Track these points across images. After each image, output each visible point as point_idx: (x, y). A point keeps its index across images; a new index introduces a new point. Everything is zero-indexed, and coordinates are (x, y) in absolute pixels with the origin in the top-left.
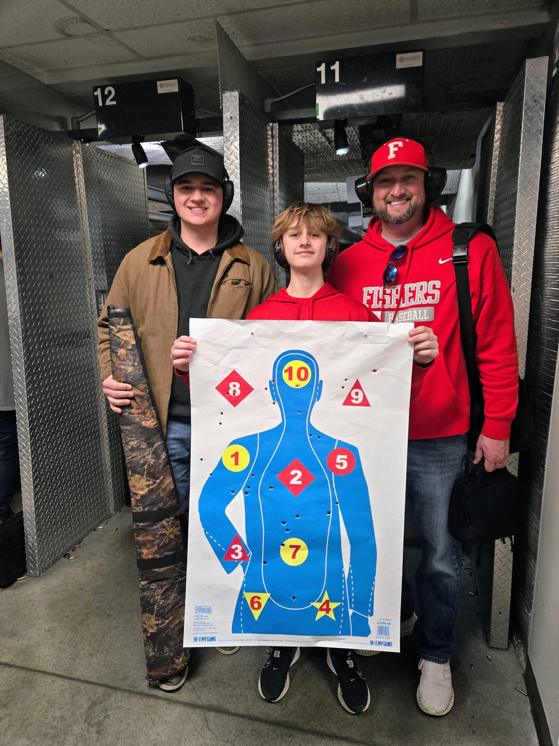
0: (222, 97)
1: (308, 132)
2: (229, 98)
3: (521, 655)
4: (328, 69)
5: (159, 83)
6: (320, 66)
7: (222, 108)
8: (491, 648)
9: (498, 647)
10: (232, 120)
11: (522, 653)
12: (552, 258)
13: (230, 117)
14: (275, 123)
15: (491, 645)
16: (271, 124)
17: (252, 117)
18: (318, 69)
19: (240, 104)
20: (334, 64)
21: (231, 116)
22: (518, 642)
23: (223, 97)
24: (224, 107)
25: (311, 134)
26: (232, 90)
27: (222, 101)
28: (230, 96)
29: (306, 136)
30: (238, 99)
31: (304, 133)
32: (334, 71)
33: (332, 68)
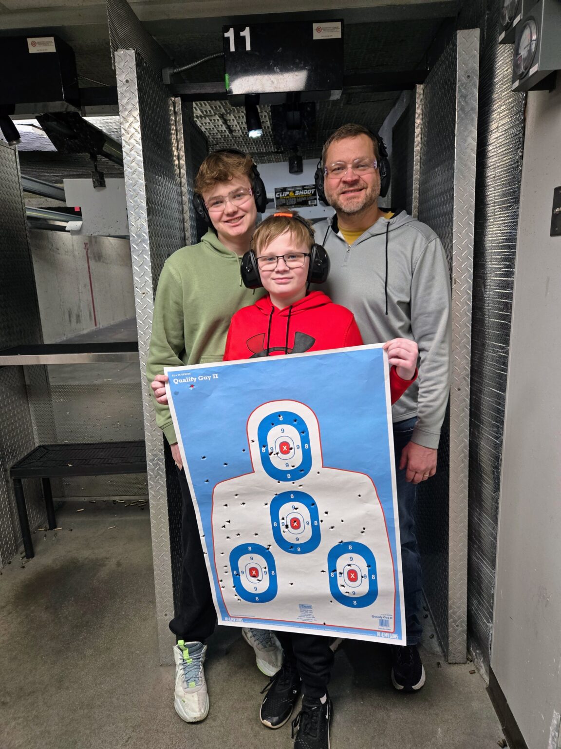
0: (114, 55)
1: (207, 118)
2: (123, 57)
3: (481, 667)
4: (237, 35)
5: (30, 40)
6: (227, 31)
7: (115, 70)
8: (450, 663)
9: (457, 662)
10: (128, 85)
11: (482, 664)
12: (497, 246)
13: (125, 80)
14: (177, 97)
15: (450, 661)
16: (173, 99)
17: (151, 84)
18: (226, 35)
19: (137, 65)
20: (243, 30)
21: (127, 79)
22: (476, 653)
23: (116, 55)
24: (117, 67)
25: (211, 120)
26: (126, 47)
27: (114, 61)
28: (125, 55)
29: (206, 123)
30: (134, 58)
31: (204, 119)
32: (244, 37)
33: (242, 34)
